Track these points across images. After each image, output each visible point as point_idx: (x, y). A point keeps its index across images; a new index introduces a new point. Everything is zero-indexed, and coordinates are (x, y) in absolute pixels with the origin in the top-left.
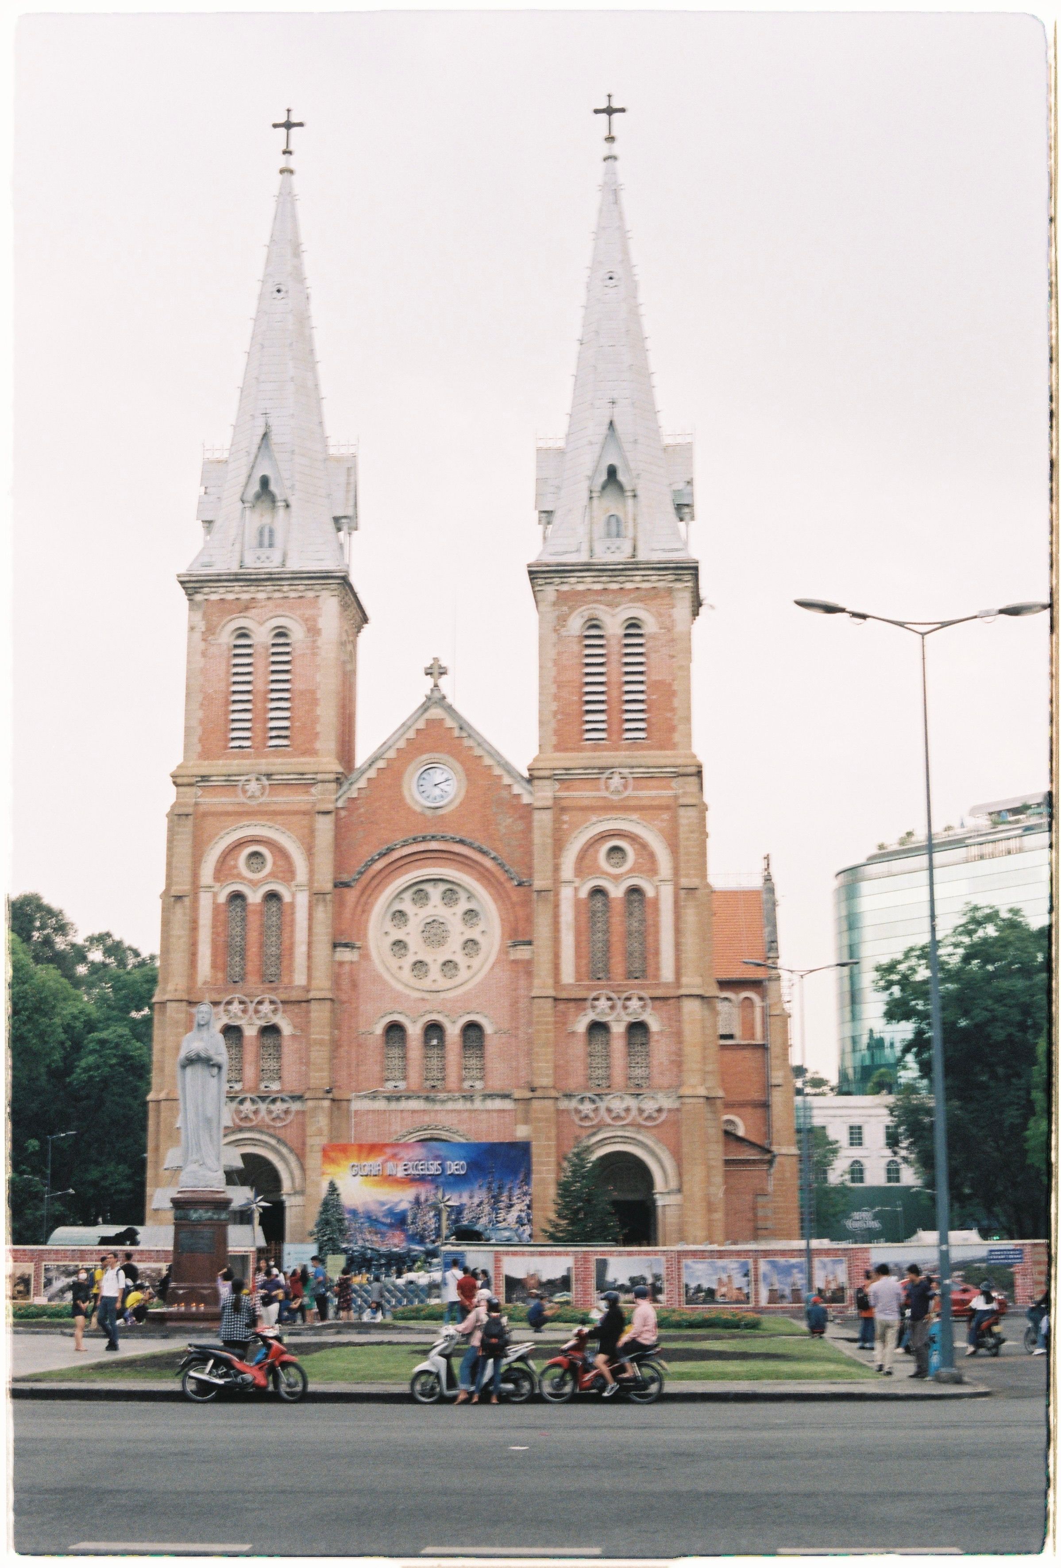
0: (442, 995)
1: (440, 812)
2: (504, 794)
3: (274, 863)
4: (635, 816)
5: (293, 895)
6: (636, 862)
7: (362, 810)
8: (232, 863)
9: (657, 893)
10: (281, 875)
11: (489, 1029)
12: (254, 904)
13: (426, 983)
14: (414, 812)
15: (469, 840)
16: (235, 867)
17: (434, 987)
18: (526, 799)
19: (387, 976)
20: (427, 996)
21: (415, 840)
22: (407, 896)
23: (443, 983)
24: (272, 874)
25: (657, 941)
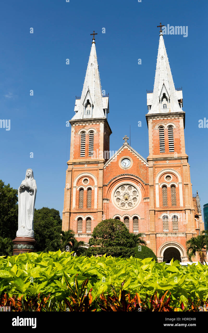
0: (128, 210)
1: (127, 169)
2: (142, 165)
3: (90, 181)
4: (172, 168)
5: (94, 189)
6: (173, 179)
7: (109, 169)
8: (81, 181)
9: (178, 186)
10: (91, 184)
11: (139, 218)
12: (85, 191)
13: (124, 208)
14: (121, 169)
15: (134, 175)
16: (81, 182)
17: (126, 209)
18: (147, 165)
19: (115, 206)
20: (124, 210)
21: (122, 175)
22: (120, 188)
23: (129, 208)
24: (89, 184)
25: (179, 197)
